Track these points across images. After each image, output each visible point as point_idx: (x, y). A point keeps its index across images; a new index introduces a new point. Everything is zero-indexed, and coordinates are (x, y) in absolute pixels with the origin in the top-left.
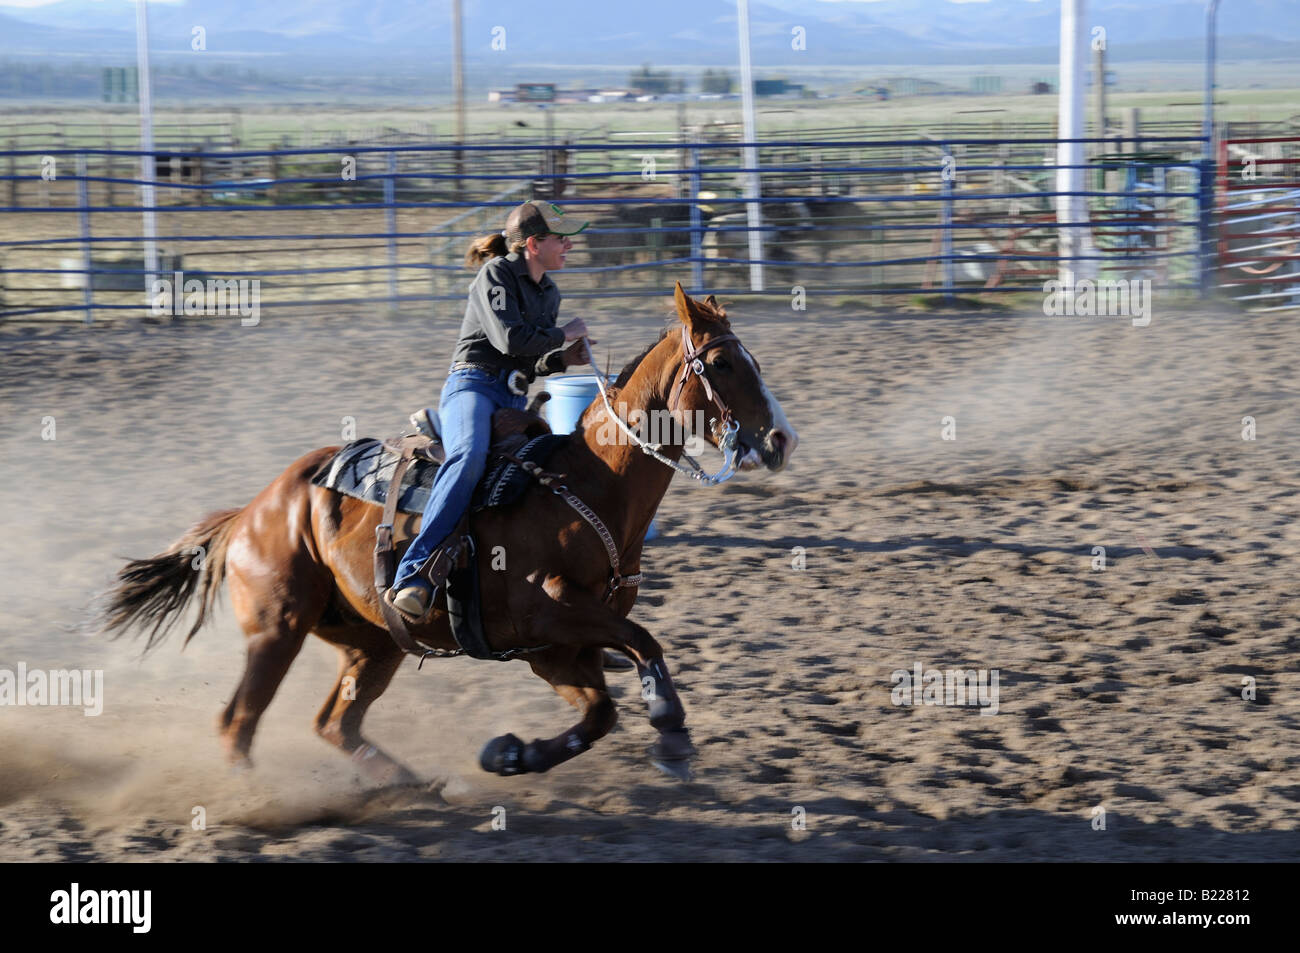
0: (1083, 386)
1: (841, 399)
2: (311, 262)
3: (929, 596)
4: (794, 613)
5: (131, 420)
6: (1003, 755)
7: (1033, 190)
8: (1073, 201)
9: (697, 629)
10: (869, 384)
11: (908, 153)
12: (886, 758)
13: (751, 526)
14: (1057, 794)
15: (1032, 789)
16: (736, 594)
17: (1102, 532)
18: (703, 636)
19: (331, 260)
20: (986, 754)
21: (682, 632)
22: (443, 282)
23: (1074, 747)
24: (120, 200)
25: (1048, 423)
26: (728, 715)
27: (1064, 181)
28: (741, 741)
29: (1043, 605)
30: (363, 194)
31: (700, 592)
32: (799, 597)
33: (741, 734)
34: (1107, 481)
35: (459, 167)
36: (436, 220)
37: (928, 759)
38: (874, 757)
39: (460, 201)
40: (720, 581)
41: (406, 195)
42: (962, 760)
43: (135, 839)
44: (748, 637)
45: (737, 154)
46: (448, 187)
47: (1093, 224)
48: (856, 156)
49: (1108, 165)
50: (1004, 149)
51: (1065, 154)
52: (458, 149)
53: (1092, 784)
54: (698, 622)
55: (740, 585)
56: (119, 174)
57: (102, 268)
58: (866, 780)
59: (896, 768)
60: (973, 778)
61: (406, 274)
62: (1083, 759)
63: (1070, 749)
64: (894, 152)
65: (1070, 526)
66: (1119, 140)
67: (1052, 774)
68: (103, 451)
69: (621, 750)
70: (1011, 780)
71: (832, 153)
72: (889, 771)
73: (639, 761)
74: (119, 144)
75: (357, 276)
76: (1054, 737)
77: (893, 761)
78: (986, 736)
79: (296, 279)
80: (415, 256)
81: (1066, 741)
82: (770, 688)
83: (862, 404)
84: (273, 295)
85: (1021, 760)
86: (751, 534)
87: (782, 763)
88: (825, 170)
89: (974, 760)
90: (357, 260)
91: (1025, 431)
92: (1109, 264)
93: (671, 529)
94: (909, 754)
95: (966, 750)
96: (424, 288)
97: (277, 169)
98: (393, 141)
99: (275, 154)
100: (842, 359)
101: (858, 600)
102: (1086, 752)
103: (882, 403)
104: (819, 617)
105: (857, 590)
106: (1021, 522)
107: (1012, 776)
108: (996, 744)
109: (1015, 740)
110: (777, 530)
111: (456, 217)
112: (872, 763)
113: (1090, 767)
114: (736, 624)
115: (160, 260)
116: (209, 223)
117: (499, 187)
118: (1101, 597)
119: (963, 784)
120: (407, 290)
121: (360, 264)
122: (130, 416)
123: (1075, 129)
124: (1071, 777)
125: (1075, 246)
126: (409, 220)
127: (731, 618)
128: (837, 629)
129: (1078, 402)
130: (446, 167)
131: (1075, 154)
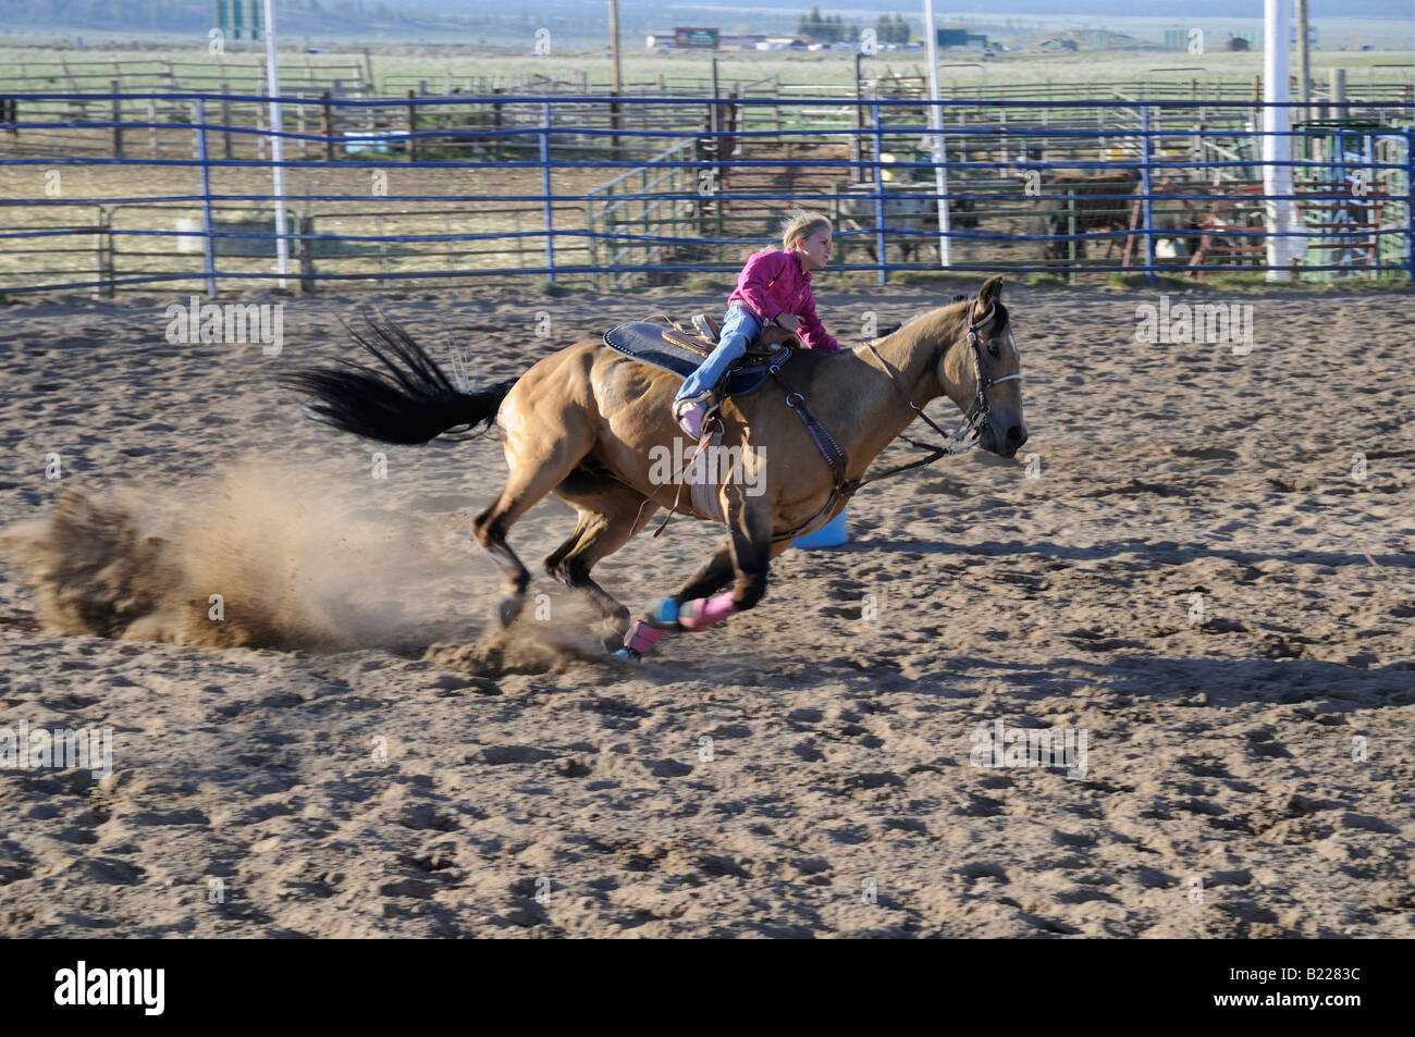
0: (1293, 375)
1: (1039, 388)
2: (458, 227)
3: (1142, 607)
4: (1000, 627)
5: (261, 407)
6: (1225, 783)
7: (1236, 158)
8: (1277, 171)
9: (896, 645)
10: (1070, 372)
11: (1101, 114)
12: (1104, 787)
13: (947, 530)
14: (1284, 825)
15: (1258, 819)
16: (937, 606)
17: (1319, 537)
18: (905, 653)
19: (478, 225)
20: (1209, 782)
21: (881, 648)
22: (602, 251)
23: (1299, 773)
24: (239, 152)
25: (1257, 417)
26: (934, 740)
27: (1269, 149)
28: (947, 769)
29: (1262, 617)
30: (509, 149)
31: (899, 603)
32: (1002, 609)
33: (950, 762)
34: (1324, 481)
35: (615, 121)
36: (593, 181)
37: (1149, 789)
38: (1088, 786)
39: (617, 159)
40: (919, 591)
41: (562, 152)
42: (1182, 789)
43: (290, 885)
44: (953, 654)
45: (921, 113)
46: (606, 143)
47: (1297, 196)
48: (1045, 117)
49: (1314, 131)
50: (1202, 112)
51: (1269, 119)
52: (615, 103)
53: (1320, 814)
54: (900, 638)
55: (940, 595)
56: (237, 122)
57: (223, 230)
58: (1083, 812)
59: (1115, 798)
60: (1196, 809)
61: (561, 241)
62: (1311, 787)
63: (1295, 775)
64: (1085, 113)
65: (1286, 530)
66: (1324, 105)
67: (1278, 805)
68: (232, 441)
69: (822, 780)
70: (1236, 810)
71: (1018, 114)
72: (1107, 802)
73: (842, 793)
74: (237, 88)
75: (511, 244)
76: (1280, 762)
77: (1110, 790)
78: (1209, 763)
79: (441, 247)
80: (573, 221)
81: (1291, 767)
82: (978, 711)
83: (1061, 394)
84: (413, 264)
85: (1246, 788)
86: (949, 539)
87: (994, 794)
88: (1013, 132)
89: (1196, 789)
90: (508, 225)
91: (1236, 425)
92: (1317, 241)
93: (865, 534)
94: (1130, 783)
95: (1186, 778)
96: (583, 258)
97: (414, 120)
98: (542, 90)
99: (412, 102)
100: (1040, 344)
101: (1066, 612)
102: (1314, 780)
103: (1087, 394)
104: (1025, 632)
105: (1065, 602)
106: (1235, 526)
107: (1237, 806)
108: (1219, 771)
109: (1238, 765)
110: (977, 534)
111: (617, 178)
112: (1087, 794)
113: (1319, 795)
114: (940, 639)
115: (290, 223)
116: (340, 181)
117: (661, 144)
118: (1323, 609)
119: (1186, 815)
120: (563, 259)
121: (512, 229)
122: (261, 401)
123: (1278, 92)
124: (1297, 807)
125: (1281, 220)
126: (563, 181)
127: (933, 632)
128: (1046, 644)
129: (1288, 394)
130: (602, 121)
131: (1278, 118)
